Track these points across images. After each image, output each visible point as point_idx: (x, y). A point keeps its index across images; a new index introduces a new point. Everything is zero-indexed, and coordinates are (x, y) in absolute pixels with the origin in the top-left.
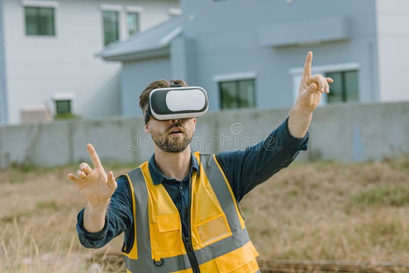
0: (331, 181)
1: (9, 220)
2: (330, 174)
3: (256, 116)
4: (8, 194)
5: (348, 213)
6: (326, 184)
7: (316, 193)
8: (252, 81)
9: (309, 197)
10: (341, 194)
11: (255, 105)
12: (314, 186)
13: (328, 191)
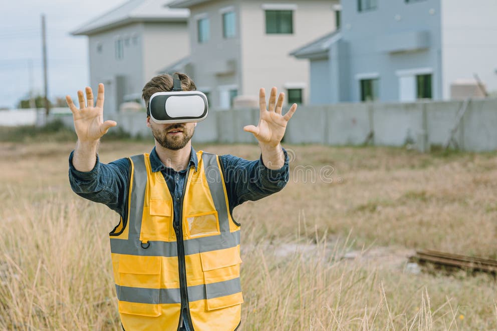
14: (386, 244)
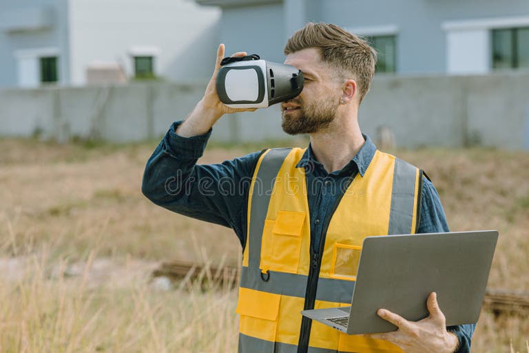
0: (491, 175)
1: (55, 212)
2: (489, 167)
3: (395, 85)
4: (61, 177)
5: (510, 220)
6: (484, 181)
7: (469, 191)
8: (392, 38)
9: (459, 197)
10: (503, 193)
11: (394, 69)
12: (466, 182)
13: (485, 189)
14: (108, 253)
